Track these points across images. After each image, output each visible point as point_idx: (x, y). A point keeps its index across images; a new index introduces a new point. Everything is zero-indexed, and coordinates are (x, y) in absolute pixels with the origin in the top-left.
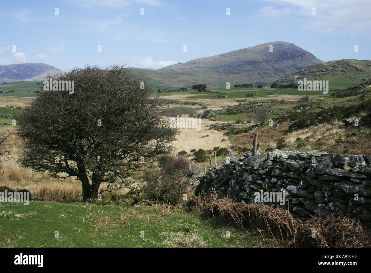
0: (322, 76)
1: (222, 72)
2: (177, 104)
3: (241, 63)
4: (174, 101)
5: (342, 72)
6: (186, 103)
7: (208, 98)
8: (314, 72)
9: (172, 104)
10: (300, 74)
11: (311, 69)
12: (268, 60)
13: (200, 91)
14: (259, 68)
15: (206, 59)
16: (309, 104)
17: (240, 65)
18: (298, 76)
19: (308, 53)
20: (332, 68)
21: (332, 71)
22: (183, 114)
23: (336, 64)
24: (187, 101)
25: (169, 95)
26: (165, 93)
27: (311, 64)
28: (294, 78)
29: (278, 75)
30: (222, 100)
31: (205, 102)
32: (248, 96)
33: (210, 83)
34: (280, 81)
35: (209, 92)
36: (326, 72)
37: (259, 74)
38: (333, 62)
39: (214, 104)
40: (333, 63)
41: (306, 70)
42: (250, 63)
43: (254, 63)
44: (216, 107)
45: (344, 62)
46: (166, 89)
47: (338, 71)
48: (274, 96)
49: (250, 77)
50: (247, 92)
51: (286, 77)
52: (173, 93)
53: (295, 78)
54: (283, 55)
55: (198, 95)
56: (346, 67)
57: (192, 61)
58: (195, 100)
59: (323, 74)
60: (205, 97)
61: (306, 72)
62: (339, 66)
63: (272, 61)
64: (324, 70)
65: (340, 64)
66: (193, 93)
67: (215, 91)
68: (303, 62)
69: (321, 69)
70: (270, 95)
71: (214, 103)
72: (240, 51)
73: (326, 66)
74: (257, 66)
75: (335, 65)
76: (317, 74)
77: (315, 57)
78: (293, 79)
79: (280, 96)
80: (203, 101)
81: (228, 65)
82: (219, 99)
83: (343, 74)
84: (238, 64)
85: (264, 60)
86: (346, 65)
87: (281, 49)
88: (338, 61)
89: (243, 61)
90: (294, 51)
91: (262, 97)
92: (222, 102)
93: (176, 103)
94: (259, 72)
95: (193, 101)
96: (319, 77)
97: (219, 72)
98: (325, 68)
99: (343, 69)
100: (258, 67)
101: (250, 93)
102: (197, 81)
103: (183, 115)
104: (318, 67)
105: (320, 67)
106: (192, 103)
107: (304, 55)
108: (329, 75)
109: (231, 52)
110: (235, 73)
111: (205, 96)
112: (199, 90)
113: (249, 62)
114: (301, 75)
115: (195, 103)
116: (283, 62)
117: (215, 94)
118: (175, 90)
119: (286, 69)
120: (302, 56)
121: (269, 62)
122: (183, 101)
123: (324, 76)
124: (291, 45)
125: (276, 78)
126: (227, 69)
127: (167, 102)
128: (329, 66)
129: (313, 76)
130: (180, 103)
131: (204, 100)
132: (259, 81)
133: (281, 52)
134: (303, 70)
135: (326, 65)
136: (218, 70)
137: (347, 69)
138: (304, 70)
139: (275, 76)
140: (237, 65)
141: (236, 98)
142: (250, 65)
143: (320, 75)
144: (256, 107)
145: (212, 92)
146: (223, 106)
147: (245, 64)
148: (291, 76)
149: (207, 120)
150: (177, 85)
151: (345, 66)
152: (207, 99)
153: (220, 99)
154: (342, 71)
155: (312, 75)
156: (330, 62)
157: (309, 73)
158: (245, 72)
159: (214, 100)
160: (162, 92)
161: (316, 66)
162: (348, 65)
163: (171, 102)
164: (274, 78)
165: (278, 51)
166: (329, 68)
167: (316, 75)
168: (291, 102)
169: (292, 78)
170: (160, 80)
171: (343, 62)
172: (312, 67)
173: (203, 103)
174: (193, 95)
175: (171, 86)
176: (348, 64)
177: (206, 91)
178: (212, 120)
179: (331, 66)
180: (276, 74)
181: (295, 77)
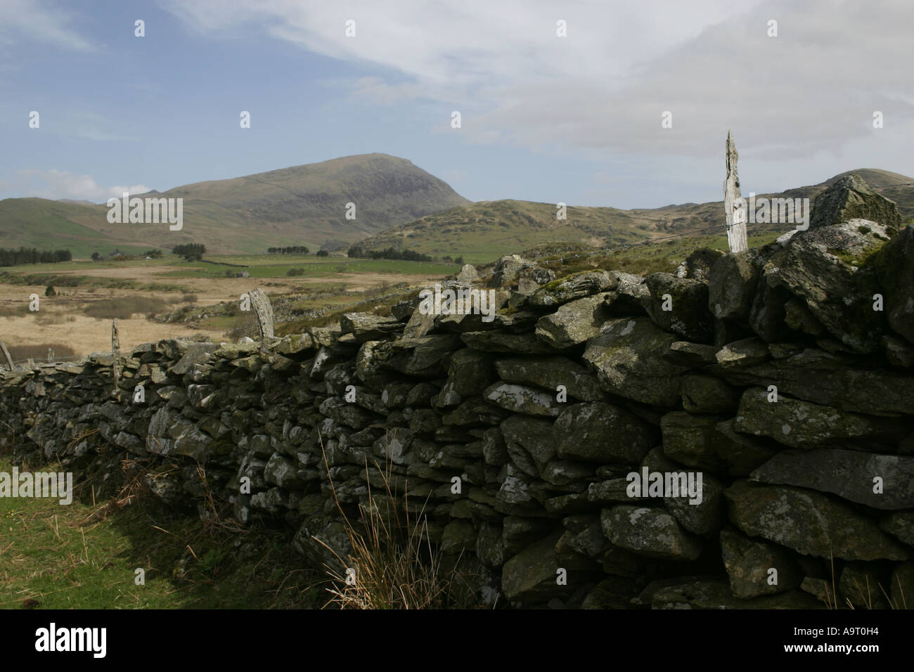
0: (462, 233)
1: (249, 215)
2: (133, 288)
3: (293, 198)
4: (126, 281)
5: (502, 227)
6: (153, 288)
7: (204, 277)
8: (446, 224)
9: (120, 288)
10: (418, 228)
11: (439, 218)
12: (354, 194)
13: (190, 261)
14: (333, 210)
15: (213, 185)
16: (387, 297)
17: (290, 202)
18: (411, 232)
19: (438, 181)
20: (481, 216)
21: (481, 222)
22: (135, 312)
23: (490, 210)
24: (156, 281)
25: (117, 267)
26: (108, 263)
27: (444, 205)
28: (402, 235)
29: (374, 226)
30: (234, 281)
31: (195, 286)
32: (293, 273)
33: (220, 240)
34: (372, 240)
35: (209, 264)
36: (469, 226)
37: (332, 222)
38: (483, 204)
39: (214, 290)
40: (484, 206)
41: (429, 220)
42: (313, 199)
43: (323, 199)
44: (218, 296)
45: (506, 206)
46: (117, 251)
47: (494, 224)
48: (347, 275)
49: (312, 228)
50: (292, 265)
51: (386, 234)
52: (128, 263)
53: (405, 235)
54: (384, 182)
55: (184, 268)
56: (511, 216)
57: (181, 188)
58: (174, 280)
59: (462, 230)
60: (198, 274)
61: (429, 224)
62: (497, 213)
63: (362, 197)
64: (466, 220)
65: (498, 210)
66: (173, 264)
67: (223, 260)
68: (428, 201)
69: (460, 217)
70: (340, 272)
71: (216, 288)
72: (293, 171)
73: (469, 213)
74: (329, 205)
75: (487, 212)
76: (450, 228)
77: (452, 191)
78: (400, 237)
79: (361, 276)
80: (193, 283)
81: (264, 200)
82: (228, 280)
83: (504, 231)
84: (285, 200)
85: (344, 192)
86: (510, 213)
87: (381, 171)
88: (495, 203)
89: (298, 194)
90: (410, 175)
91: (321, 277)
92: (233, 286)
93: (130, 287)
94: (331, 218)
95: (168, 282)
96: (455, 235)
97: (242, 216)
98: (468, 217)
99: (503, 220)
100: (330, 208)
101: (297, 268)
102: (190, 233)
103: (134, 315)
104: (455, 214)
105: (458, 214)
106: (166, 287)
107: (429, 186)
108: (474, 231)
109: (272, 173)
110: (279, 220)
111: (198, 271)
112: (186, 258)
113: (311, 196)
114: (418, 230)
115: (174, 288)
116: (384, 198)
117: (223, 268)
118: (132, 256)
119: (392, 215)
120: (425, 188)
121: (354, 198)
122: (146, 281)
123: (466, 233)
124: (404, 162)
125: (369, 233)
126: (261, 210)
127: (110, 283)
128: (476, 212)
129: (444, 232)
130: (139, 287)
131: (194, 280)
132: (332, 239)
133: (382, 177)
134: (422, 219)
135: (469, 210)
136: (240, 211)
137: (512, 220)
138: (425, 219)
139: (366, 229)
140: (285, 202)
141: (266, 278)
142: (313, 202)
143: (456, 231)
144: (287, 301)
145: (216, 264)
146: (234, 294)
147: (301, 199)
148: (396, 231)
149: (182, 327)
150: (144, 242)
151: (508, 214)
152: (202, 279)
153: (232, 279)
154: (502, 224)
155: (442, 231)
156: (479, 204)
157: (435, 227)
158: (301, 217)
159: (218, 280)
160: (102, 259)
161: (450, 211)
162: (513, 212)
163: (118, 284)
164: (364, 233)
165: (375, 175)
166: (476, 217)
167: (449, 231)
168: (357, 292)
169: (399, 235)
170: (102, 230)
171: (503, 205)
172: (440, 213)
173: (191, 287)
174: (172, 269)
175: (128, 244)
176: (513, 210)
177: (203, 261)
178: (191, 327)
179: (480, 214)
180: (369, 225)
181: (406, 233)
